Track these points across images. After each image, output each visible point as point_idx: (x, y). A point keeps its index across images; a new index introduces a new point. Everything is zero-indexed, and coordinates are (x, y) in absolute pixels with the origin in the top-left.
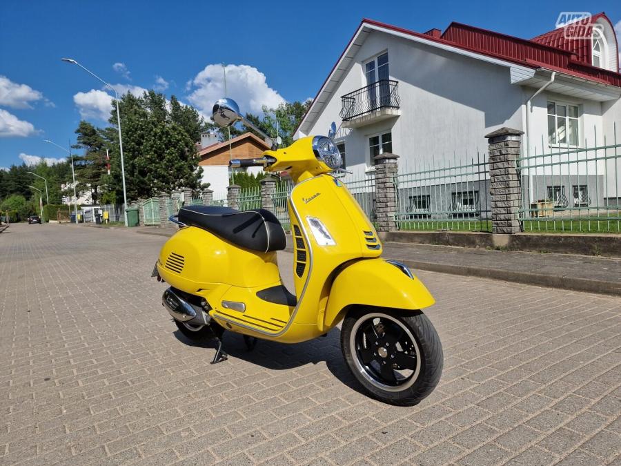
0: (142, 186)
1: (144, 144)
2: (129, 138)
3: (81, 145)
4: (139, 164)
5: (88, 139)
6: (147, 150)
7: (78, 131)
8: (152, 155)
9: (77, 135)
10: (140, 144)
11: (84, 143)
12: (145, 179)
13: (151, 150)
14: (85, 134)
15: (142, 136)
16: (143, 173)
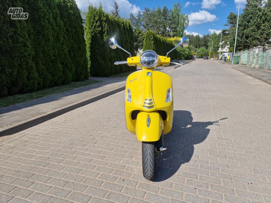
0: (246, 44)
1: (251, 22)
2: (244, 19)
3: (229, 24)
4: (246, 33)
5: (232, 21)
6: (252, 25)
7: (228, 17)
8: (254, 27)
9: (228, 19)
10: (249, 22)
11: (230, 23)
12: (248, 40)
13: (254, 25)
14: (231, 19)
15: (251, 18)
16: (247, 37)
